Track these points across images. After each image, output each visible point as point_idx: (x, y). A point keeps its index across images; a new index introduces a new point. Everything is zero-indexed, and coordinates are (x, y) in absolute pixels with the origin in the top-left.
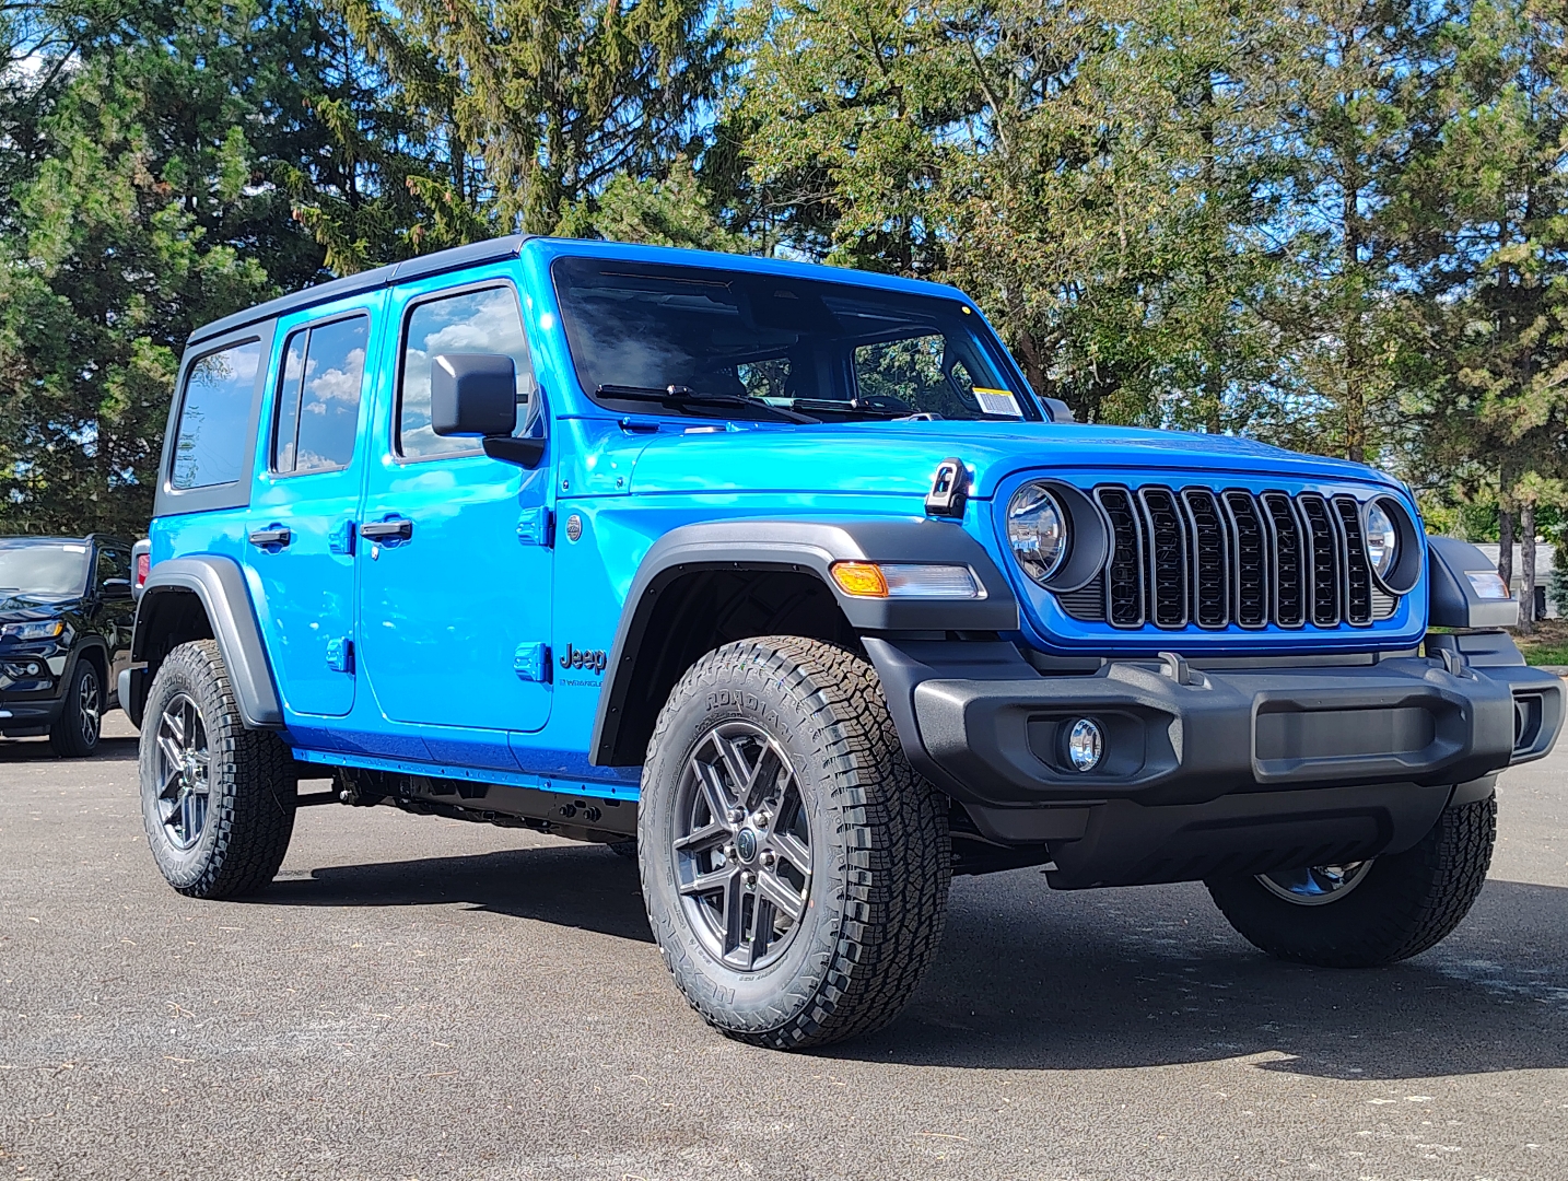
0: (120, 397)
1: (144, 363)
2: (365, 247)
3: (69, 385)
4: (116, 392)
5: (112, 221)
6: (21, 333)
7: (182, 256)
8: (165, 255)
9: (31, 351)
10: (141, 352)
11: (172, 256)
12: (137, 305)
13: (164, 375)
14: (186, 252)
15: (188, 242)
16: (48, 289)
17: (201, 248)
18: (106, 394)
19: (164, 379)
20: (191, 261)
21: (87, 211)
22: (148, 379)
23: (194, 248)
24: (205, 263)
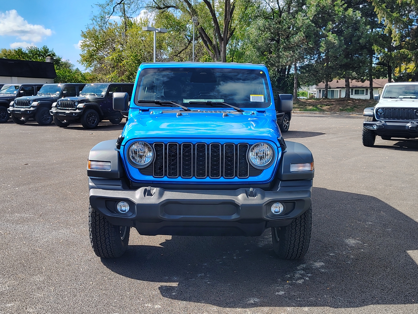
0: (324, 46)
1: (330, 38)
2: (385, 6)
3: (314, 44)
4: (323, 45)
5: (325, 5)
6: (304, 33)
7: (341, 12)
8: (337, 12)
9: (307, 37)
10: (329, 36)
11: (338, 12)
12: (330, 24)
13: (334, 41)
14: (341, 11)
15: (342, 8)
16: (310, 22)
17: (346, 9)
18: (321, 46)
19: (334, 42)
20: (342, 13)
21: (320, 3)
22: (331, 42)
23: (343, 10)
24: (346, 13)
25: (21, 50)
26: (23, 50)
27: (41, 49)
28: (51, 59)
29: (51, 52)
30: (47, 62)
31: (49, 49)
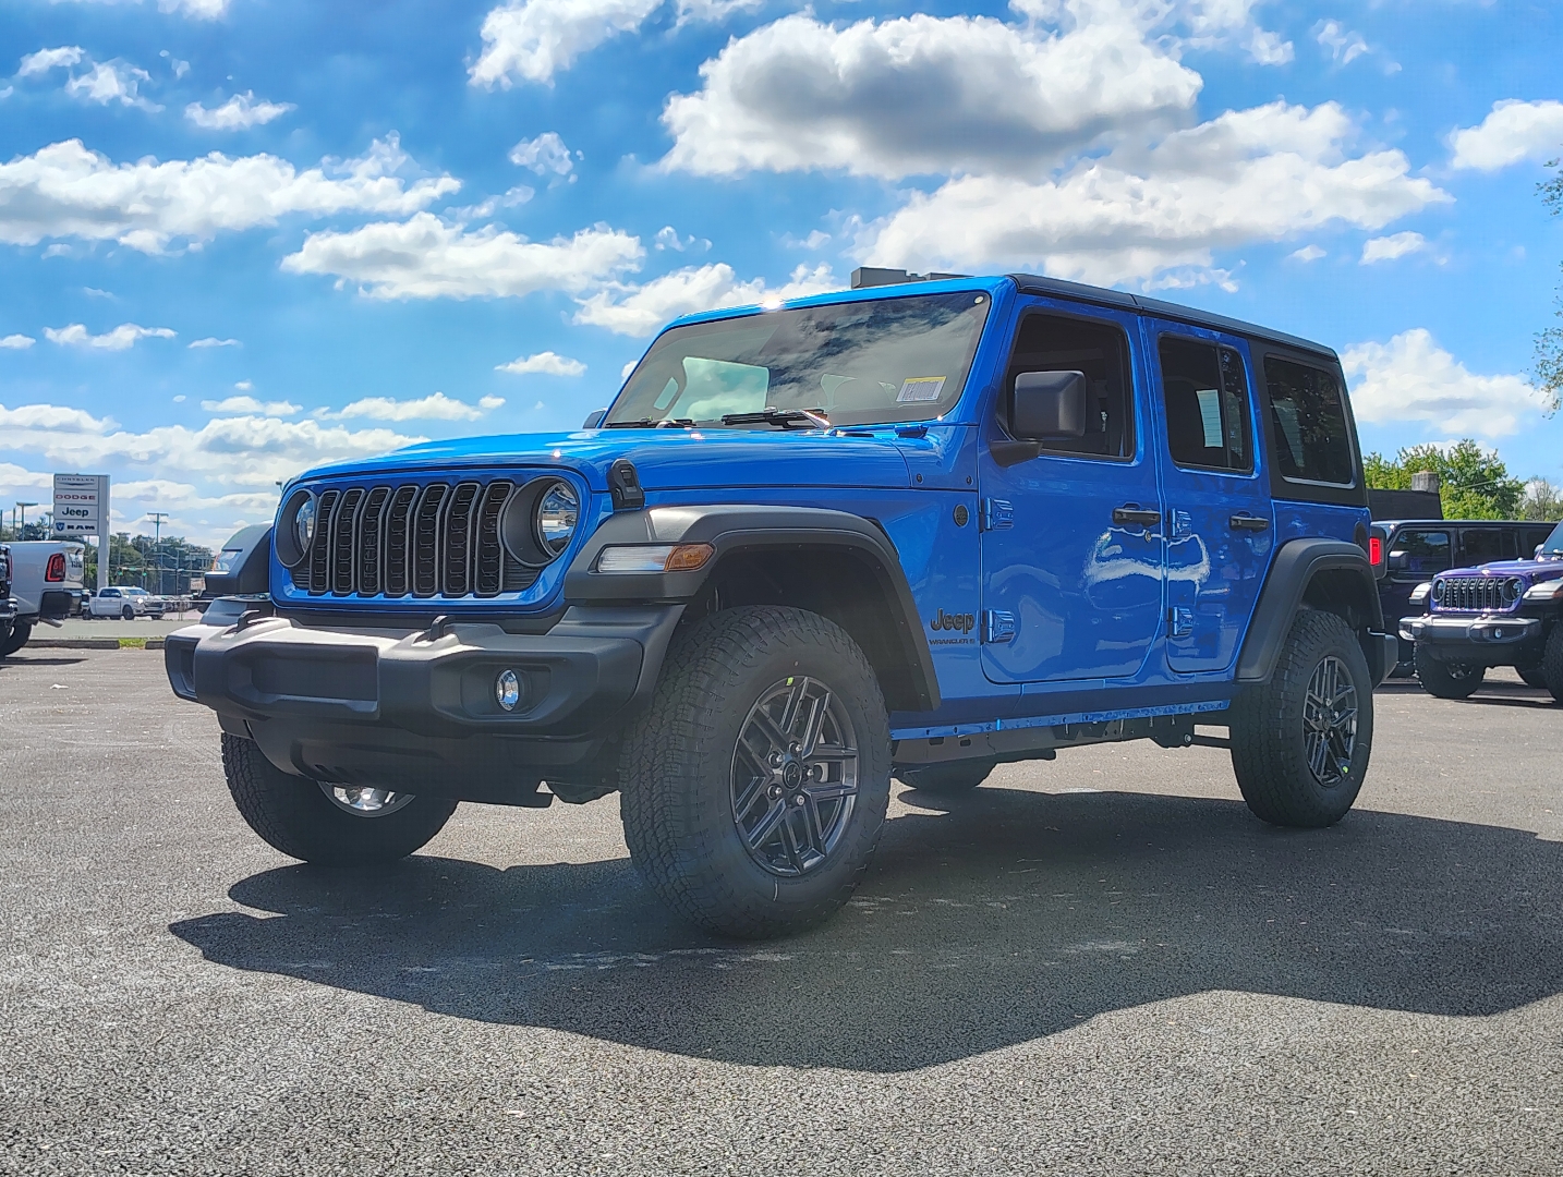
25: (1380, 460)
26: (1386, 462)
27: (1450, 455)
28: (1430, 480)
29: (1485, 463)
30: (1417, 489)
31: (1481, 453)
